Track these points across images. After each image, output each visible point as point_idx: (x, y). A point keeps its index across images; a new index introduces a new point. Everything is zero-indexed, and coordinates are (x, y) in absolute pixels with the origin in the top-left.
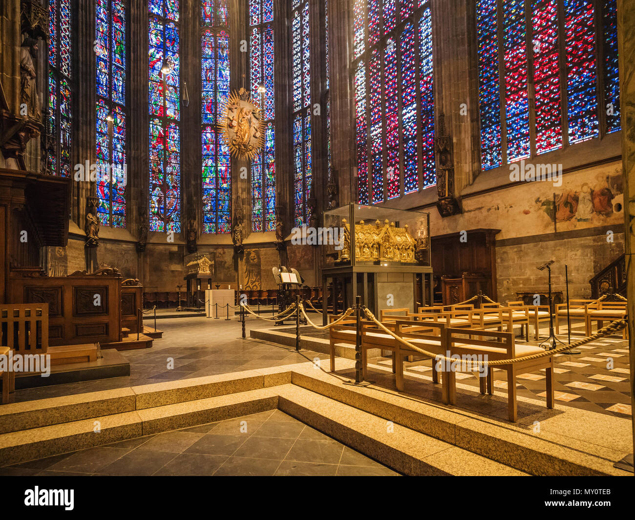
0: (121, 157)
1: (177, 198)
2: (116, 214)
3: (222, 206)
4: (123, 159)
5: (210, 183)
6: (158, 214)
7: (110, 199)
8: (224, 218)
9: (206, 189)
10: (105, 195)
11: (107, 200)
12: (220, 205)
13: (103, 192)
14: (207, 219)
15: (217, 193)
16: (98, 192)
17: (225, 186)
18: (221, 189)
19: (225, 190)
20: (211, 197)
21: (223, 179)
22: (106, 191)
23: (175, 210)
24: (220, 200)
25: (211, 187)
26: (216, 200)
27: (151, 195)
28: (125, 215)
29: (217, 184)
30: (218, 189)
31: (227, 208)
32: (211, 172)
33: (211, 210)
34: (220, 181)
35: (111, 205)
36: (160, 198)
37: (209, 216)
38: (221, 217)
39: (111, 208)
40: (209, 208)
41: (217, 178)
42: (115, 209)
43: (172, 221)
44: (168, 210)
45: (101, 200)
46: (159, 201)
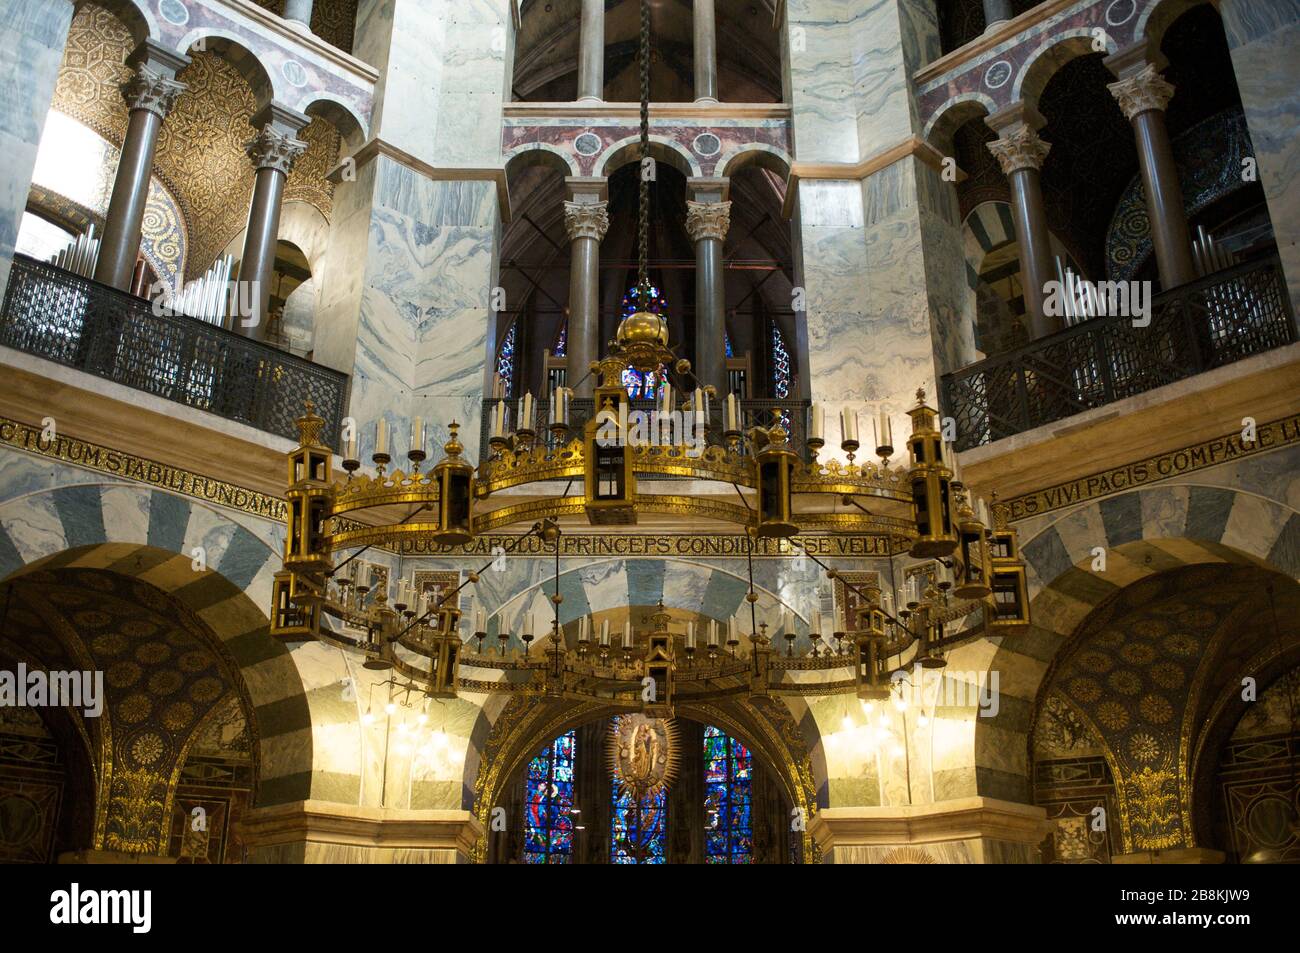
0: (567, 745)
1: (660, 808)
2: (556, 851)
3: (739, 817)
4: (570, 747)
5: (717, 772)
6: (623, 844)
7: (547, 825)
8: (742, 843)
9: (710, 784)
10: (541, 819)
11: (542, 828)
12: (734, 815)
13: (536, 813)
14: (714, 846)
15: (730, 791)
16: (528, 815)
17: (743, 774)
18: (735, 783)
19: (744, 783)
20: (720, 801)
21: (740, 760)
22: (542, 811)
23: (656, 831)
24: (735, 805)
25: (720, 779)
26: (728, 806)
27: (616, 807)
28: (570, 851)
29: (729, 772)
30: (731, 782)
31: (746, 820)
32: (719, 748)
33: (719, 826)
34: (735, 766)
35: (548, 836)
36: (631, 810)
37: (715, 839)
38: (738, 840)
39: (548, 841)
40: (715, 823)
41: (728, 760)
42: (555, 842)
43: (652, 855)
44: (644, 833)
45: (533, 830)
46: (628, 818)
